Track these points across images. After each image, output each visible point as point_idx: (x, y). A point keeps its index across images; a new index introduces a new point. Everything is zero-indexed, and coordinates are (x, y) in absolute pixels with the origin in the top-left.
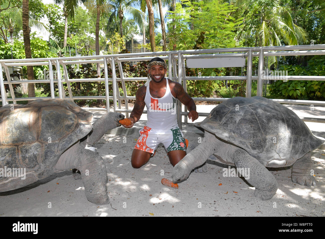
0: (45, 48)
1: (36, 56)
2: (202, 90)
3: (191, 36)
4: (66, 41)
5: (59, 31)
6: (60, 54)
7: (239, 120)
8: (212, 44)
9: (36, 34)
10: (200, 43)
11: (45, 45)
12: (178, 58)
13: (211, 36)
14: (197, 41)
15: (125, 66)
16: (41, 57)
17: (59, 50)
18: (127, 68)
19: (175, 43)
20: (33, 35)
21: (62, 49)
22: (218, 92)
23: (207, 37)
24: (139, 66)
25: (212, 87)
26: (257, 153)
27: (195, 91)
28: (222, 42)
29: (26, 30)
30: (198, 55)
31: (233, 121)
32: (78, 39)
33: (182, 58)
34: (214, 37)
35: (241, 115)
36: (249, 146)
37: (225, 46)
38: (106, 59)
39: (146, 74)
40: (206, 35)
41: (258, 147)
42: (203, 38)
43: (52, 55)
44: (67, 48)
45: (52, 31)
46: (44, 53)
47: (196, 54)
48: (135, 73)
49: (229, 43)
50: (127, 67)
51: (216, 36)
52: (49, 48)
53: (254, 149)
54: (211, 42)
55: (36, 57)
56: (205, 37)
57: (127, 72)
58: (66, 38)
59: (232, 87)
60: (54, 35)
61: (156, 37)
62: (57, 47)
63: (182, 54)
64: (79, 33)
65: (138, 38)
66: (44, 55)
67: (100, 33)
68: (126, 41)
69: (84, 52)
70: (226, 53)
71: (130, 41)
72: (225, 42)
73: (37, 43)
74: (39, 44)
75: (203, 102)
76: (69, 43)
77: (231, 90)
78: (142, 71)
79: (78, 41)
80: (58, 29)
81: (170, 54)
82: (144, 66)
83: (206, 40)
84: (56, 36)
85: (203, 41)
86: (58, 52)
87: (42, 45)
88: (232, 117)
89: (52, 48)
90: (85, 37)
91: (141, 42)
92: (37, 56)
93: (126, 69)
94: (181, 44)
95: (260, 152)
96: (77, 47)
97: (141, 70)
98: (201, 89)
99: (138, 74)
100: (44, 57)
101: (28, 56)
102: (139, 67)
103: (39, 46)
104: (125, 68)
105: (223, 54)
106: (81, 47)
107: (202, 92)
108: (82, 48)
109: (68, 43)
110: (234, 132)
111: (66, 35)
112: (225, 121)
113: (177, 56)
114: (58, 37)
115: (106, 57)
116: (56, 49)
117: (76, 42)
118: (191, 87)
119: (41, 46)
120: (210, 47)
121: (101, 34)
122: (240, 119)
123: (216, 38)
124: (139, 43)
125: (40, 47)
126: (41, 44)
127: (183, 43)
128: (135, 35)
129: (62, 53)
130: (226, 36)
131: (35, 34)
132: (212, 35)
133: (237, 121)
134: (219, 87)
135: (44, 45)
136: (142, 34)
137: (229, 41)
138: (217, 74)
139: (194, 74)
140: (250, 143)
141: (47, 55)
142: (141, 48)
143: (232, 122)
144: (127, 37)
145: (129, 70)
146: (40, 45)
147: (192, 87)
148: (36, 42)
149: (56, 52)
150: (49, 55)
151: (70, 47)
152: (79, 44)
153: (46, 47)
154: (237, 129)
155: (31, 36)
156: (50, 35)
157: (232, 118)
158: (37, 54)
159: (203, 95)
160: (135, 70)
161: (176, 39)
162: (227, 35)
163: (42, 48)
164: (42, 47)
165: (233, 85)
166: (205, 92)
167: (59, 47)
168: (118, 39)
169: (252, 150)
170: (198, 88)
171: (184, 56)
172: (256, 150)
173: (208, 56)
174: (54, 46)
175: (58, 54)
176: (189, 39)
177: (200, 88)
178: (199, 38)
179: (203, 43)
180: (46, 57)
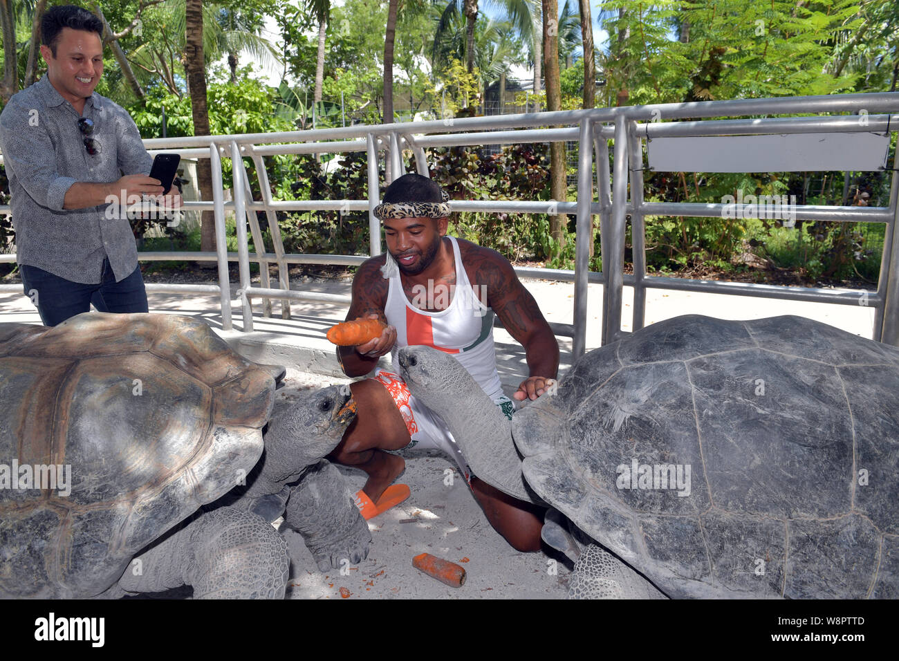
0: (262, 108)
1: (236, 128)
2: (707, 236)
3: (676, 64)
4: (319, 87)
5: (308, 59)
6: (304, 122)
7: (624, 423)
8: (747, 87)
9: (251, 70)
10: (706, 85)
11: (262, 98)
12: (615, 135)
13: (744, 60)
14: (696, 79)
15: (466, 157)
16: (249, 131)
17: (303, 112)
18: (470, 164)
19: (624, 85)
20: (245, 72)
21: (308, 108)
22: (761, 243)
23: (732, 63)
24: (510, 156)
25: (741, 227)
26: (671, 575)
27: (682, 239)
28: (783, 79)
29: (195, 56)
30: (693, 124)
31: (605, 419)
32: (355, 82)
33: (633, 135)
34: (755, 64)
35: (636, 401)
36: (640, 541)
37: (791, 91)
38: (376, 137)
39: (527, 181)
40: (729, 58)
41: (679, 550)
42: (719, 68)
43: (281, 126)
44: (320, 107)
45: (289, 61)
46: (258, 122)
47: (684, 120)
48: (495, 178)
49: (805, 81)
50: (472, 160)
51: (762, 61)
52: (273, 107)
53: (659, 554)
54: (742, 82)
55: (240, 131)
56: (726, 63)
57: (470, 175)
58: (319, 78)
59: (811, 230)
60: (295, 71)
61: (572, 71)
62: (295, 104)
63: (630, 119)
64: (359, 64)
65: (522, 74)
66: (257, 125)
67: (416, 64)
68: (486, 83)
69: (373, 116)
70: (795, 118)
71: (497, 84)
72: (792, 78)
73: (241, 92)
74: (246, 96)
75: (705, 275)
76: (331, 92)
77: (807, 238)
78: (517, 172)
79: (354, 87)
80: (303, 56)
81: (587, 120)
82: (523, 157)
83: (728, 75)
84: (301, 75)
85: (715, 78)
86: (298, 117)
87: (252, 99)
88: (609, 402)
89: (282, 107)
90: (372, 76)
91: (528, 85)
92: (239, 128)
93: (466, 166)
94: (642, 90)
95: (689, 573)
96: (353, 102)
97: (513, 171)
98: (702, 232)
99: (504, 183)
100: (260, 131)
101: (201, 130)
102: (508, 160)
103: (245, 100)
104: (464, 163)
105: (781, 122)
106: (360, 104)
107: (704, 243)
108: (365, 105)
109: (326, 92)
110: (594, 468)
111: (320, 70)
112: (583, 414)
113: (613, 128)
114: (306, 78)
115: (375, 130)
116: (292, 109)
117: (350, 89)
118: (669, 226)
119: (250, 102)
120: (741, 96)
121: (421, 67)
122: (628, 416)
123: (763, 68)
124: (523, 90)
125: (248, 104)
126: (251, 96)
127: (650, 85)
128: (513, 67)
129: (310, 120)
130: (795, 61)
131: (249, 69)
132: (748, 58)
133: (616, 425)
134: (764, 229)
135: (257, 99)
136: (531, 63)
137: (807, 77)
138: (759, 185)
139: (682, 183)
140: (646, 527)
141: (268, 126)
142: (525, 102)
143: (601, 422)
144: (490, 74)
145: (478, 170)
146: (249, 98)
147: (674, 225)
148: (238, 92)
149: (293, 118)
150: (271, 126)
151: (329, 103)
152: (358, 95)
153: (265, 104)
154: (610, 456)
155: (239, 76)
156: (285, 73)
157: (606, 405)
158: (239, 125)
159: (709, 251)
160: (496, 168)
161: (627, 71)
162: (801, 56)
163: (254, 107)
164: (255, 103)
165: (812, 224)
166: (716, 243)
167: (301, 105)
168: (461, 79)
169: (649, 559)
170: (692, 229)
171: (641, 126)
172: (668, 564)
173: (728, 127)
174: (289, 102)
175: (298, 122)
176: (671, 73)
177: (700, 229)
178: (704, 68)
179: (716, 84)
180: (265, 132)
